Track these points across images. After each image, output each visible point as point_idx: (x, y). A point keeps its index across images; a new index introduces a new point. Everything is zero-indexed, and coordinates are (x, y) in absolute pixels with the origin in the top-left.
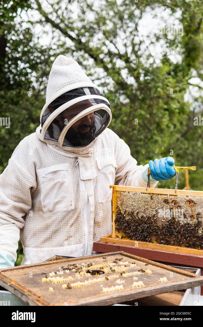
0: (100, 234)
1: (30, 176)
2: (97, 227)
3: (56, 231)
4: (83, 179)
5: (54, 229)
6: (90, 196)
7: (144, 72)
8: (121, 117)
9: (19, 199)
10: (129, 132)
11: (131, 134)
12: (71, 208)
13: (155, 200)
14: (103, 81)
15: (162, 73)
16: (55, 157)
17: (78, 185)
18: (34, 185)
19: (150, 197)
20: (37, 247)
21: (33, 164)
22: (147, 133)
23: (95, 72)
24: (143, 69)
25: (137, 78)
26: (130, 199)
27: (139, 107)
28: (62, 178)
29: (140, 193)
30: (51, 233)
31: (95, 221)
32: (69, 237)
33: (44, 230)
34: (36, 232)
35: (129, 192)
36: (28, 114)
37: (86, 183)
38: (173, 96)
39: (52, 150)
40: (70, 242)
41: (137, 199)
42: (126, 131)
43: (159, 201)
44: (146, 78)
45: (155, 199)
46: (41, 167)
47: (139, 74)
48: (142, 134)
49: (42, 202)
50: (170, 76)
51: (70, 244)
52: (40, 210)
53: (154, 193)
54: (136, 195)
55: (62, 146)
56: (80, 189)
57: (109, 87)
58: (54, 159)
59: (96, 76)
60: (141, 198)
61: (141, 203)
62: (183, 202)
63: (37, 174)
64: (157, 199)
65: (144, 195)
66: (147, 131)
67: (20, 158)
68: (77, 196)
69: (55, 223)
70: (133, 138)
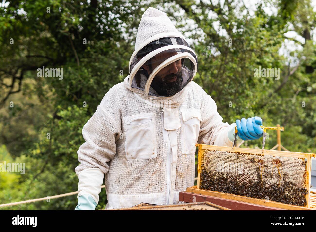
0: (182, 185)
1: (115, 122)
2: (179, 177)
3: (138, 178)
4: (166, 129)
5: (136, 176)
6: (173, 146)
7: (236, 24)
8: (212, 70)
9: (105, 144)
10: (219, 85)
11: (221, 87)
12: (153, 156)
13: (241, 160)
14: (194, 32)
15: (256, 26)
16: (141, 105)
17: (161, 135)
18: (119, 131)
19: (236, 156)
20: (120, 193)
21: (119, 111)
22: (238, 87)
23: (186, 24)
24: (236, 21)
25: (229, 31)
26: (215, 158)
27: (230, 60)
28: (146, 126)
29: (227, 152)
30: (133, 179)
31: (178, 171)
32: (150, 185)
33: (126, 176)
34: (119, 179)
35: (215, 151)
36: (117, 65)
37: (170, 133)
38: (267, 49)
39: (138, 99)
40: (151, 190)
41: (223, 158)
42: (216, 84)
43: (246, 160)
44: (239, 30)
45: (241, 158)
46: (126, 115)
47: (232, 26)
48: (232, 88)
49: (126, 149)
50: (264, 29)
51: (151, 192)
52: (124, 157)
53: (241, 152)
54: (222, 154)
55: (148, 95)
56: (163, 139)
57: (200, 39)
58: (139, 107)
59: (187, 27)
60: (227, 157)
61: (227, 162)
62: (270, 162)
63: (122, 121)
64: (244, 158)
65: (230, 154)
66: (238, 85)
67: (107, 105)
68: (160, 146)
69: (137, 170)
70: (224, 92)
